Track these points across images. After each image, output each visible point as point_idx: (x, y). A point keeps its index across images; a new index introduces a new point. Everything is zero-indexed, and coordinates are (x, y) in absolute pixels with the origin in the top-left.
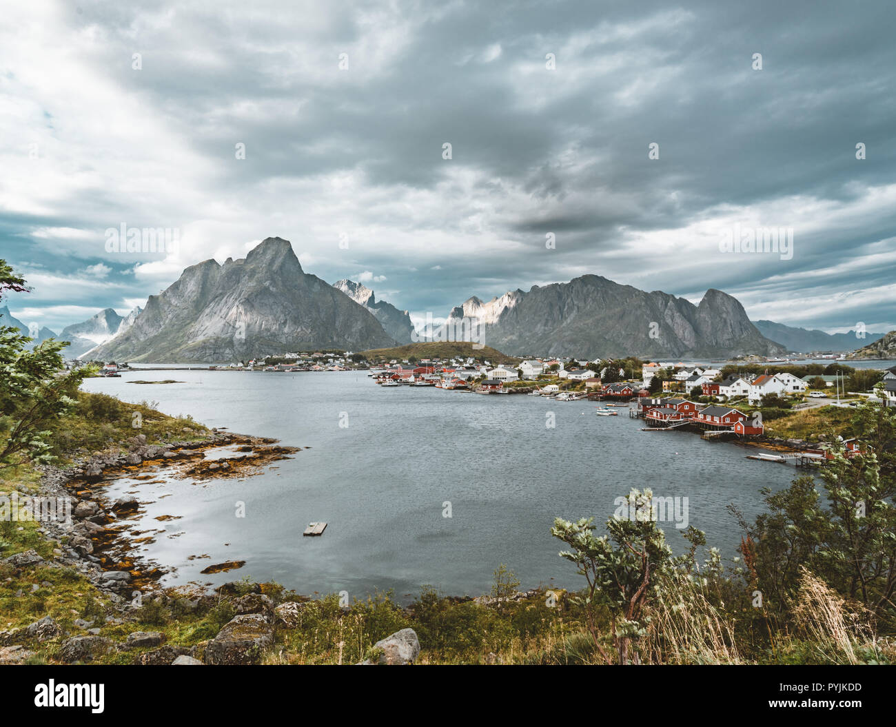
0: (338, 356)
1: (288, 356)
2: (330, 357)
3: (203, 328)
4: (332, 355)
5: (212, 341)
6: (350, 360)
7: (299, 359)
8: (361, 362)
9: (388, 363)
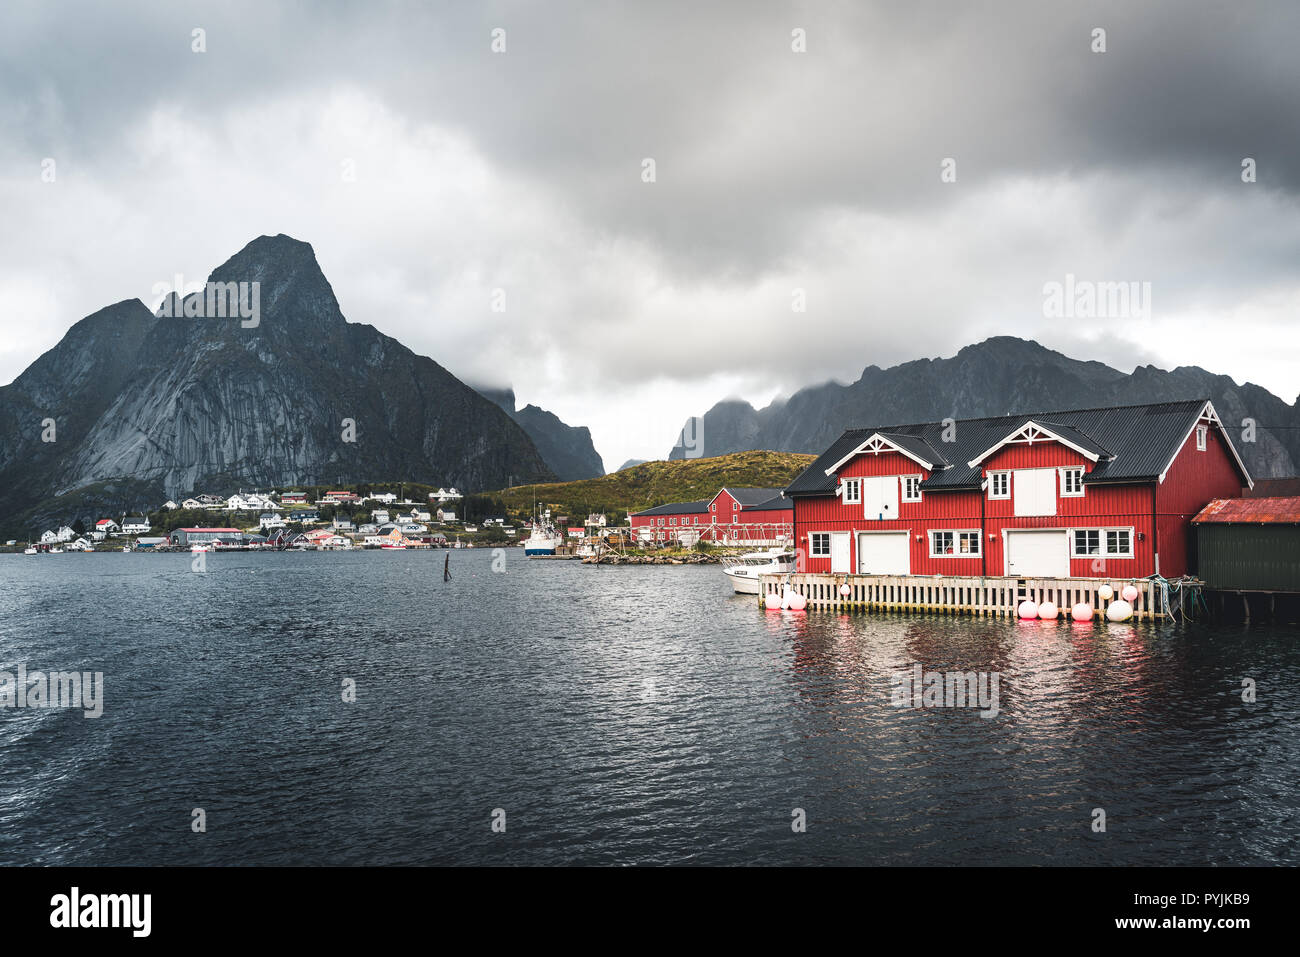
0: (408, 502)
1: (235, 503)
2: (382, 505)
3: (94, 458)
4: (389, 498)
5: (110, 488)
6: (450, 516)
7: (270, 512)
8: (488, 522)
9: (580, 525)
